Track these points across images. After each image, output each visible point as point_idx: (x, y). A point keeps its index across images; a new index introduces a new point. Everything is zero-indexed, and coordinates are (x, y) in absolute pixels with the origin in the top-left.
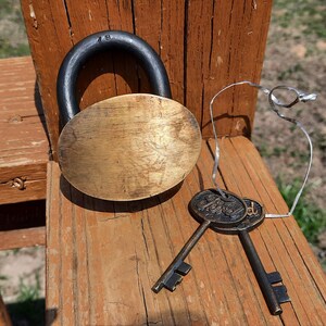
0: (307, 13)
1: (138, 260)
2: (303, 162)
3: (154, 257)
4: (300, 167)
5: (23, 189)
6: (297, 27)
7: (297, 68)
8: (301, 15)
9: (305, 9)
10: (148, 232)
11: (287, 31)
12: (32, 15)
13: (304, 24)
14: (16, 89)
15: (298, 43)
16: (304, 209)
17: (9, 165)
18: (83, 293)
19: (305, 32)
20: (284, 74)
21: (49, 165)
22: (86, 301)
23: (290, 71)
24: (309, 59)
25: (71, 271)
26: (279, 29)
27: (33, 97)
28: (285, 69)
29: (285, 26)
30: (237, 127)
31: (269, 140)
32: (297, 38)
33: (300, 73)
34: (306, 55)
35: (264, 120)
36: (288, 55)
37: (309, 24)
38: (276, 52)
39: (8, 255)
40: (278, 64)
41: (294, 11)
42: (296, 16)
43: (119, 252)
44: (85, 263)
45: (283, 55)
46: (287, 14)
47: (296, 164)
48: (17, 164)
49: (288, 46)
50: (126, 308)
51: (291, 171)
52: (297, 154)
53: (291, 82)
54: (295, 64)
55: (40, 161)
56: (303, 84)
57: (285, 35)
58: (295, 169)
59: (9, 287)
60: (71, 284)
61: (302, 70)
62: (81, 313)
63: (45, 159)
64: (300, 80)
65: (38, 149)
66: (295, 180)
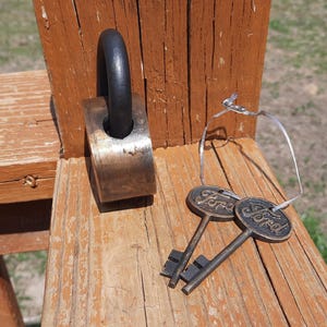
0: (318, 55)
1: (139, 248)
2: (317, 192)
3: (155, 245)
4: (314, 197)
5: (34, 187)
6: (309, 67)
7: (310, 105)
8: (313, 56)
9: (317, 51)
10: (150, 222)
11: (300, 71)
12: (44, 16)
13: (316, 65)
14: (34, 97)
15: (310, 82)
16: (319, 238)
17: (22, 162)
18: (83, 277)
19: (317, 72)
20: (297, 110)
21: (59, 163)
22: (85, 284)
23: (303, 107)
24: (321, 96)
25: (71, 257)
26: (292, 69)
27: (48, 104)
28: (298, 106)
29: (297, 66)
30: (241, 129)
31: (284, 171)
32: (309, 77)
33: (313, 109)
34: (318, 93)
35: (279, 152)
36: (301, 93)
37: (321, 65)
38: (289, 90)
39: (33, 276)
40: (291, 101)
41: (305, 53)
42: (308, 58)
43: (120, 240)
44: (86, 250)
45: (296, 93)
46: (299, 56)
47: (310, 194)
48: (29, 162)
49: (301, 84)
50: (125, 292)
51: (306, 200)
52: (311, 185)
53: (304, 117)
54: (308, 101)
55: (51, 159)
56: (316, 119)
57: (298, 75)
58: (309, 199)
59: (33, 308)
60: (71, 269)
61: (314, 106)
62: (79, 297)
63: (56, 157)
64: (312, 115)
65: (50, 148)
66: (310, 209)
